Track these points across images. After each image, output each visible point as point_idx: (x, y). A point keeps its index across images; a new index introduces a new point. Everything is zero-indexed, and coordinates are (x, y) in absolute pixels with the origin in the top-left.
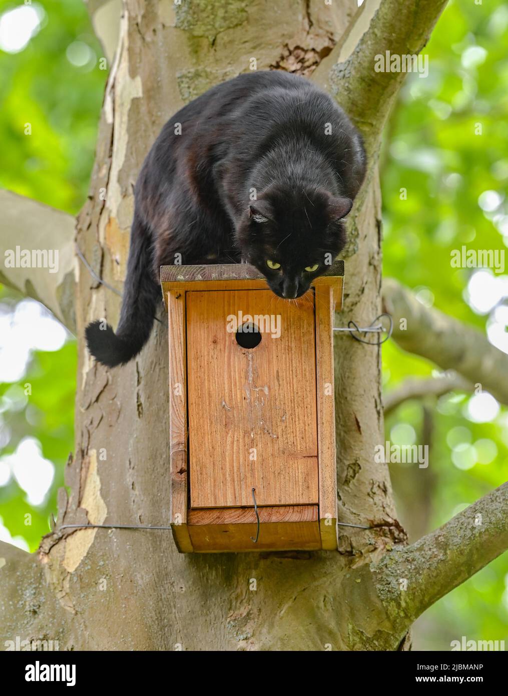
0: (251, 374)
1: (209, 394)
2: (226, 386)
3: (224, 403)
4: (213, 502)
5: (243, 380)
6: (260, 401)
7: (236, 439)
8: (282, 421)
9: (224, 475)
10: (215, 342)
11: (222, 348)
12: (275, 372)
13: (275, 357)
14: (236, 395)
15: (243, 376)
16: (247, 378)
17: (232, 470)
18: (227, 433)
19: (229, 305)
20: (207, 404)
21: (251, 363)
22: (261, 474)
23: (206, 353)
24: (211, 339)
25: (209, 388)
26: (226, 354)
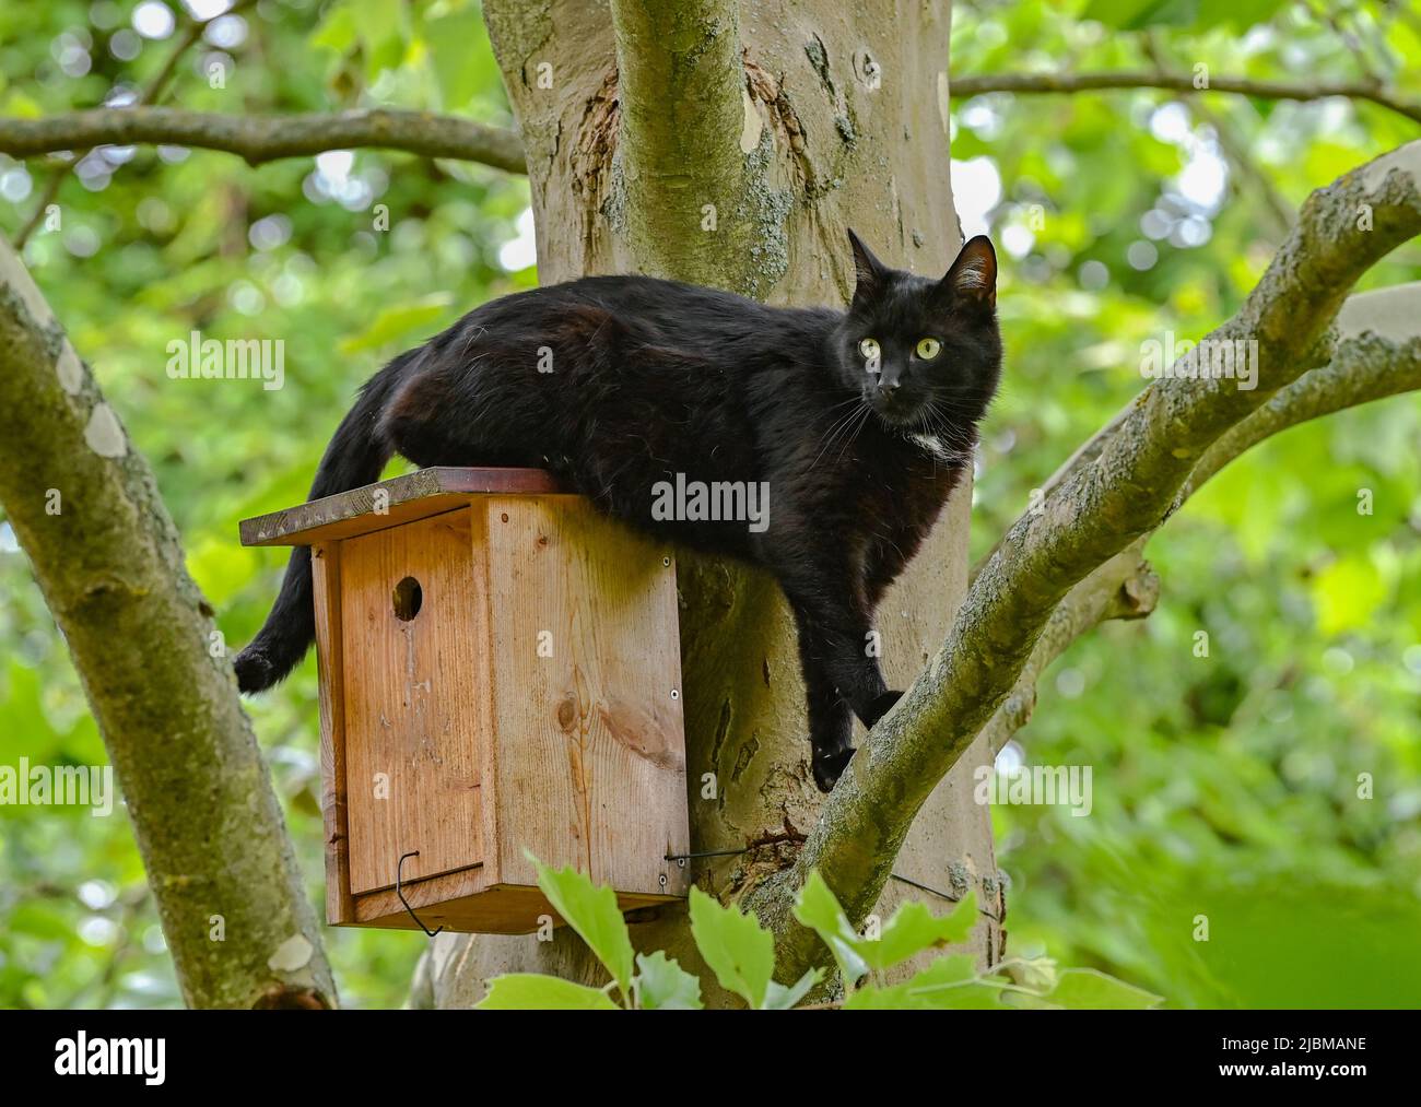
0: (411, 663)
1: (367, 706)
2: (385, 687)
3: (383, 717)
4: (374, 882)
5: (403, 673)
6: (422, 706)
7: (397, 773)
8: (446, 733)
9: (385, 836)
10: (372, 618)
11: (380, 626)
12: (437, 653)
13: (436, 629)
14: (396, 701)
15: (403, 669)
16: (406, 671)
17: (393, 827)
18: (387, 766)
19: (386, 554)
20: (365, 721)
21: (410, 644)
22: (425, 825)
23: (362, 639)
24: (367, 615)
25: (366, 696)
26: (384, 636)
